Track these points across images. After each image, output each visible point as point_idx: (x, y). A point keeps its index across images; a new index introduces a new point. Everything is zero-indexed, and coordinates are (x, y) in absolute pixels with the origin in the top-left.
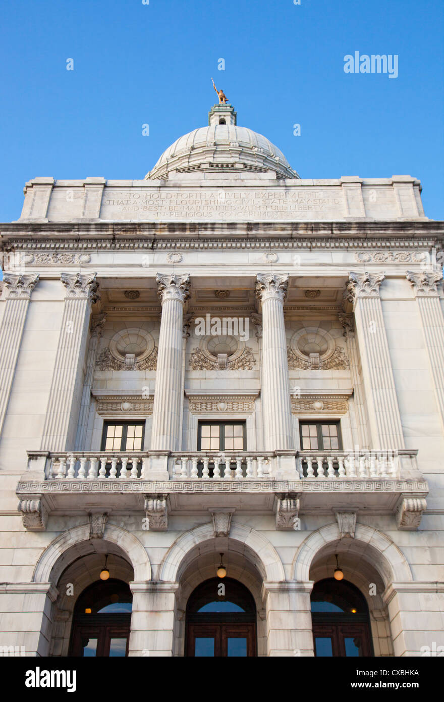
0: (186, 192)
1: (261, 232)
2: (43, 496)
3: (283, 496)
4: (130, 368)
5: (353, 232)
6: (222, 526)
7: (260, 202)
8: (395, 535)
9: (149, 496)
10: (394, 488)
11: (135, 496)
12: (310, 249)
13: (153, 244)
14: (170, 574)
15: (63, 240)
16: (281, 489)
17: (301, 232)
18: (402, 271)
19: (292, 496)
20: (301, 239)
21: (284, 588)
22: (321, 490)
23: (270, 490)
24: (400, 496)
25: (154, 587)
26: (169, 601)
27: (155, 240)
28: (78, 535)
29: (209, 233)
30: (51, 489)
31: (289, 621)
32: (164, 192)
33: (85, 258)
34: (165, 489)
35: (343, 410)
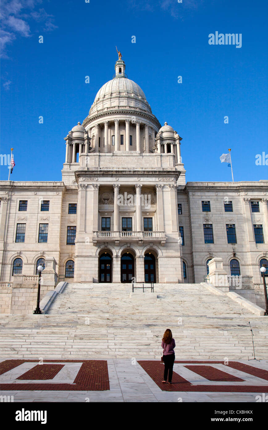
0: (118, 157)
1: (137, 173)
2: (97, 240)
3: (140, 241)
4: (106, 204)
5: (157, 173)
6: (129, 245)
7: (136, 161)
8: (160, 247)
9: (116, 240)
10: (160, 239)
11: (113, 240)
12: (148, 177)
13: (112, 176)
14: (120, 254)
15: (92, 174)
16: (140, 239)
17: (146, 173)
18: (168, 183)
19: (141, 241)
20: (145, 174)
21: (139, 257)
22: (147, 240)
23: (138, 240)
24: (161, 241)
25: (117, 257)
26: (120, 259)
27: (112, 174)
28: (102, 247)
29: (125, 173)
30: (98, 239)
31: (140, 263)
32: (113, 157)
33: (97, 179)
34: (119, 239)
35: (153, 215)
